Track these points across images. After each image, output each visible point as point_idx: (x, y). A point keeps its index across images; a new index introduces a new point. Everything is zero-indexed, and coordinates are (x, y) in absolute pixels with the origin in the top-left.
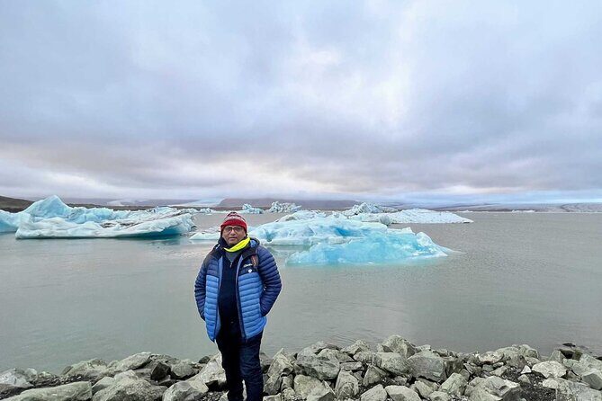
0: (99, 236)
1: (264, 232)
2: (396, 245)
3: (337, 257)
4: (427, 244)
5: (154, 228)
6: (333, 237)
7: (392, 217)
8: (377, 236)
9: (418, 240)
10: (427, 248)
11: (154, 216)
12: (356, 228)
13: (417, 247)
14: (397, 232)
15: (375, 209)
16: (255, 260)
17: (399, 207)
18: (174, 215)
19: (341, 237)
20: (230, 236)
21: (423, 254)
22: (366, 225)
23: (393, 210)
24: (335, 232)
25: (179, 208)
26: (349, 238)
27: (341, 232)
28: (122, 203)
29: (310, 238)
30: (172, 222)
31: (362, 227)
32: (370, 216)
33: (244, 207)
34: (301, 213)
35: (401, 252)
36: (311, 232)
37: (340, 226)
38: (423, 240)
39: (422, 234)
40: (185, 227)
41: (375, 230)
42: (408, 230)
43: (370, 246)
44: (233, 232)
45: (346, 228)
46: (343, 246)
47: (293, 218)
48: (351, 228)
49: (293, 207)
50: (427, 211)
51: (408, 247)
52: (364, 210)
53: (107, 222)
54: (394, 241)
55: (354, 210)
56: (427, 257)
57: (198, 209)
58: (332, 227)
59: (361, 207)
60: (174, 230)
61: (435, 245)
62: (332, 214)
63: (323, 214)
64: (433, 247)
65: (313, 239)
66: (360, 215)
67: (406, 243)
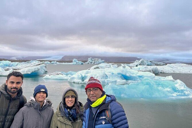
0: (3, 75)
1: (80, 76)
2: (160, 88)
3: (120, 93)
4: (182, 88)
5: (27, 72)
6: (120, 81)
7: (160, 68)
8: (147, 81)
9: (176, 85)
10: (182, 91)
11: (28, 65)
12: (134, 75)
13: (175, 90)
14: (162, 78)
15: (149, 63)
16: (108, 113)
17: (166, 62)
18: (37, 65)
19: (125, 81)
20: (91, 96)
21: (180, 95)
22: (141, 73)
23: (162, 63)
24: (121, 77)
25: (41, 61)
26: (130, 81)
27: (125, 77)
28: (16, 58)
29: (106, 80)
30: (35, 69)
31: (138, 75)
32: (145, 68)
33: (73, 61)
34: (103, 65)
35: (164, 93)
36: (106, 77)
37: (124, 74)
38: (180, 85)
39: (178, 81)
40: (42, 72)
41: (146, 76)
42: (170, 78)
43: (142, 87)
44: (92, 93)
45: (128, 75)
46: (125, 86)
47: (98, 68)
48: (132, 75)
49: (100, 61)
50: (186, 65)
51: (169, 90)
52: (142, 64)
53: (8, 68)
54: (159, 85)
55: (136, 63)
56: (183, 97)
57: (51, 61)
58: (119, 74)
59: (140, 61)
60: (36, 73)
61: (188, 89)
62: (121, 65)
63: (116, 65)
64: (187, 91)
65: (107, 81)
66: (139, 66)
67: (167, 87)
